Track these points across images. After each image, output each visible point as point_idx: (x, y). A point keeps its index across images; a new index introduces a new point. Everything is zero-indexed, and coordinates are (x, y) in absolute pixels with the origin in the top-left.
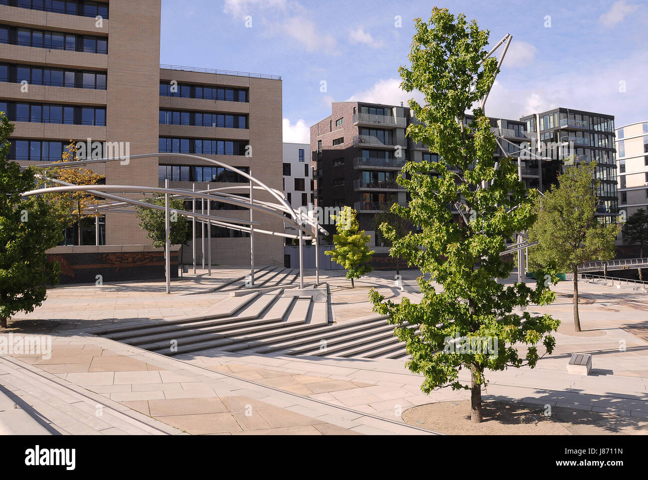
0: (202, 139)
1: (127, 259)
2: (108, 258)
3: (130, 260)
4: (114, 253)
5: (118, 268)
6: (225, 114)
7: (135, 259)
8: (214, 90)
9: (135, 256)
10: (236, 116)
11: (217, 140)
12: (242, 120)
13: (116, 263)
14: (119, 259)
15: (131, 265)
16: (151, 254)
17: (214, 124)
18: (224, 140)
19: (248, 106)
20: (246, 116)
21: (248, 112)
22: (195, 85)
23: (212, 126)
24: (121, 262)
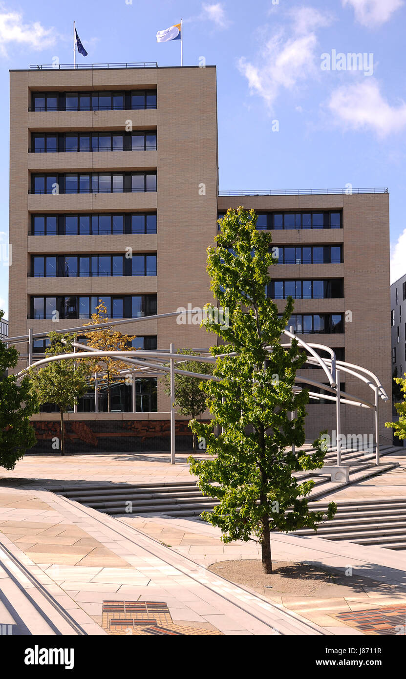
0: (283, 280)
1: (155, 428)
2: (133, 426)
3: (158, 428)
4: (140, 421)
5: (144, 438)
6: (312, 246)
7: (164, 427)
8: (299, 216)
9: (163, 424)
10: (327, 247)
11: (302, 280)
12: (335, 251)
13: (143, 431)
14: (146, 428)
15: (159, 434)
16: (182, 423)
17: (298, 260)
18: (312, 280)
19: (342, 233)
20: (340, 245)
21: (343, 241)
22: (273, 212)
23: (296, 263)
24: (147, 431)
